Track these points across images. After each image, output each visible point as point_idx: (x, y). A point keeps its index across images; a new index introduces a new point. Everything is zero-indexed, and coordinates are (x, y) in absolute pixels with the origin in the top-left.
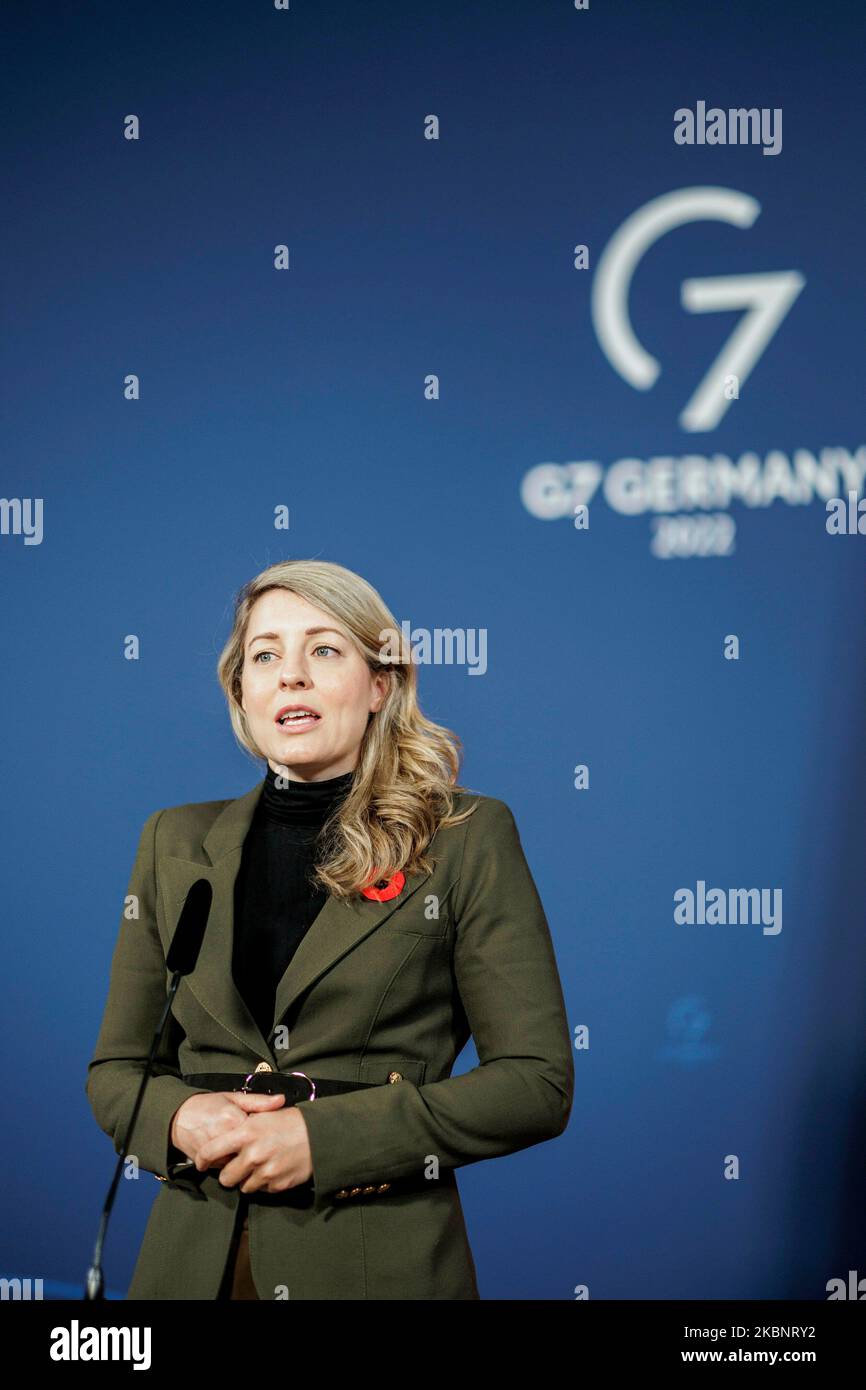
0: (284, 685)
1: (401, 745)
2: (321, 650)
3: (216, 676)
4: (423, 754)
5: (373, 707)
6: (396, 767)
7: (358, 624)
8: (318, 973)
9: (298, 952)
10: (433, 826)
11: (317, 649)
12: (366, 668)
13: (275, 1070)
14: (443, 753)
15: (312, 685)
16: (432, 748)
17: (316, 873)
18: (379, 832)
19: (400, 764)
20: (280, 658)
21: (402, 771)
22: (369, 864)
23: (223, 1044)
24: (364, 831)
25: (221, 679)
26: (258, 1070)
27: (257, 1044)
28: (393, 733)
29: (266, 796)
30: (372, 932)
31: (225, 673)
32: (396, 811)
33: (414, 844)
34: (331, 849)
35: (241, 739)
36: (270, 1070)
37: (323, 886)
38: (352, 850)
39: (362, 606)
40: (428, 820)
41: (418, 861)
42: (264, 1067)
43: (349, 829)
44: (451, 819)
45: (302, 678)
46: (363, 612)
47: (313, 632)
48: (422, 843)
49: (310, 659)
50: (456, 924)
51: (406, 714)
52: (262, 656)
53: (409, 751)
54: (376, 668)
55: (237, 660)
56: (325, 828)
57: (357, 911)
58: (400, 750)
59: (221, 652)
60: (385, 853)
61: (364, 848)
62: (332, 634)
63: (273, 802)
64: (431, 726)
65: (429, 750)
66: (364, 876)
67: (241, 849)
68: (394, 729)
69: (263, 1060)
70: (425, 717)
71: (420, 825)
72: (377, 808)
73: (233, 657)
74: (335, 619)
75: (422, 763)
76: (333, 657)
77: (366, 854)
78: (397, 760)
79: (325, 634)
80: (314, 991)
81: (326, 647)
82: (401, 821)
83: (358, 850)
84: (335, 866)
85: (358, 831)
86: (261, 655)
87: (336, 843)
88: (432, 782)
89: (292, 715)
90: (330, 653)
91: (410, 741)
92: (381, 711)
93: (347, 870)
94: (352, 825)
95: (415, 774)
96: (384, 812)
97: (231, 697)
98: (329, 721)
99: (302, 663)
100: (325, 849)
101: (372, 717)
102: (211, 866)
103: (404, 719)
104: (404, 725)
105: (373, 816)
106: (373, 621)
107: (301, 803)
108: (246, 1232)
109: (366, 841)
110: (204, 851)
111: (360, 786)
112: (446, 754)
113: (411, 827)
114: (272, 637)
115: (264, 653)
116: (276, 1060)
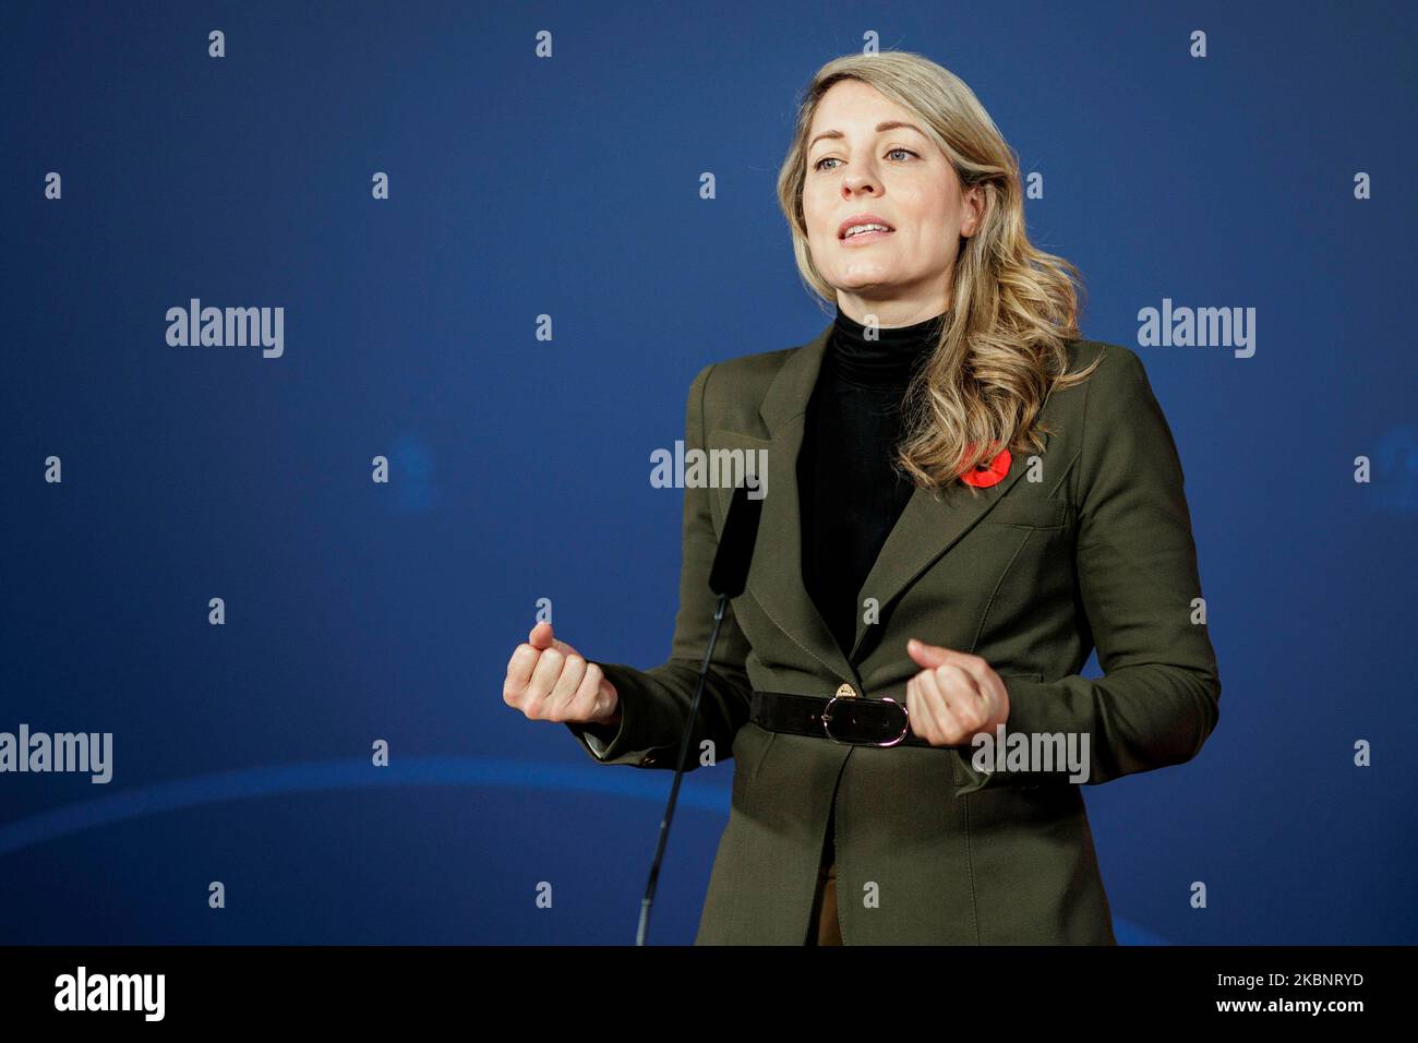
0: (848, 191)
1: (1002, 280)
2: (896, 154)
3: (775, 197)
4: (1027, 291)
5: (966, 231)
6: (996, 308)
7: (943, 122)
8: (908, 579)
9: (882, 554)
10: (1044, 387)
11: (891, 152)
12: (953, 178)
13: (861, 696)
14: (1055, 288)
15: (882, 192)
16: (1040, 283)
17: (897, 455)
18: (976, 401)
19: (1000, 305)
20: (847, 163)
21: (1004, 314)
22: (962, 440)
23: (798, 662)
24: (957, 398)
25: (781, 199)
26: (839, 693)
27: (836, 664)
28: (991, 263)
29: (835, 344)
30: (974, 526)
31: (787, 190)
32: (997, 374)
33: (1020, 415)
34: (917, 424)
35: (806, 276)
36: (854, 695)
37: (907, 473)
38: (941, 426)
39: (950, 100)
40: (1035, 380)
41: (1028, 438)
42: (846, 691)
43: (938, 396)
44: (1066, 378)
45: (870, 182)
46: (950, 107)
47: (886, 127)
48: (1030, 412)
49: (883, 163)
50: (1079, 510)
51: (1009, 242)
52: (825, 163)
53: (1012, 288)
54: (967, 180)
55: (798, 175)
56: (910, 389)
57: (949, 504)
58: (1001, 287)
59: (781, 166)
60: (982, 425)
61: (956, 423)
62: (910, 132)
63: (843, 352)
64: (1042, 257)
65: (1036, 285)
66: (957, 455)
67: (804, 416)
68: (993, 262)
69: (844, 682)
70: (1033, 245)
71: (1027, 388)
72: (974, 369)
73: (795, 171)
74: (912, 112)
75: (1026, 302)
76: (910, 160)
77: (959, 431)
78: (997, 299)
79: (899, 131)
80: (904, 600)
81: (904, 151)
82: (1002, 386)
83: (949, 424)
84: (920, 445)
85: (950, 399)
86: (825, 160)
87: (921, 413)
88: (1043, 330)
89: (859, 229)
90: (907, 156)
91: (1012, 275)
92: (974, 237)
93: (937, 449)
94: (943, 391)
95: (1019, 318)
96: (982, 375)
97: (795, 223)
98: (903, 235)
99: (870, 165)
100: (911, 423)
101: (964, 243)
102: (770, 439)
103: (1006, 250)
104: (1006, 255)
105: (969, 380)
106: (962, 118)
107: (877, 355)
108: (832, 882)
109: (958, 411)
110: (761, 418)
111: (951, 335)
112: (1060, 289)
113: (1016, 393)
114: (836, 136)
115: (828, 160)
116: (859, 680)
